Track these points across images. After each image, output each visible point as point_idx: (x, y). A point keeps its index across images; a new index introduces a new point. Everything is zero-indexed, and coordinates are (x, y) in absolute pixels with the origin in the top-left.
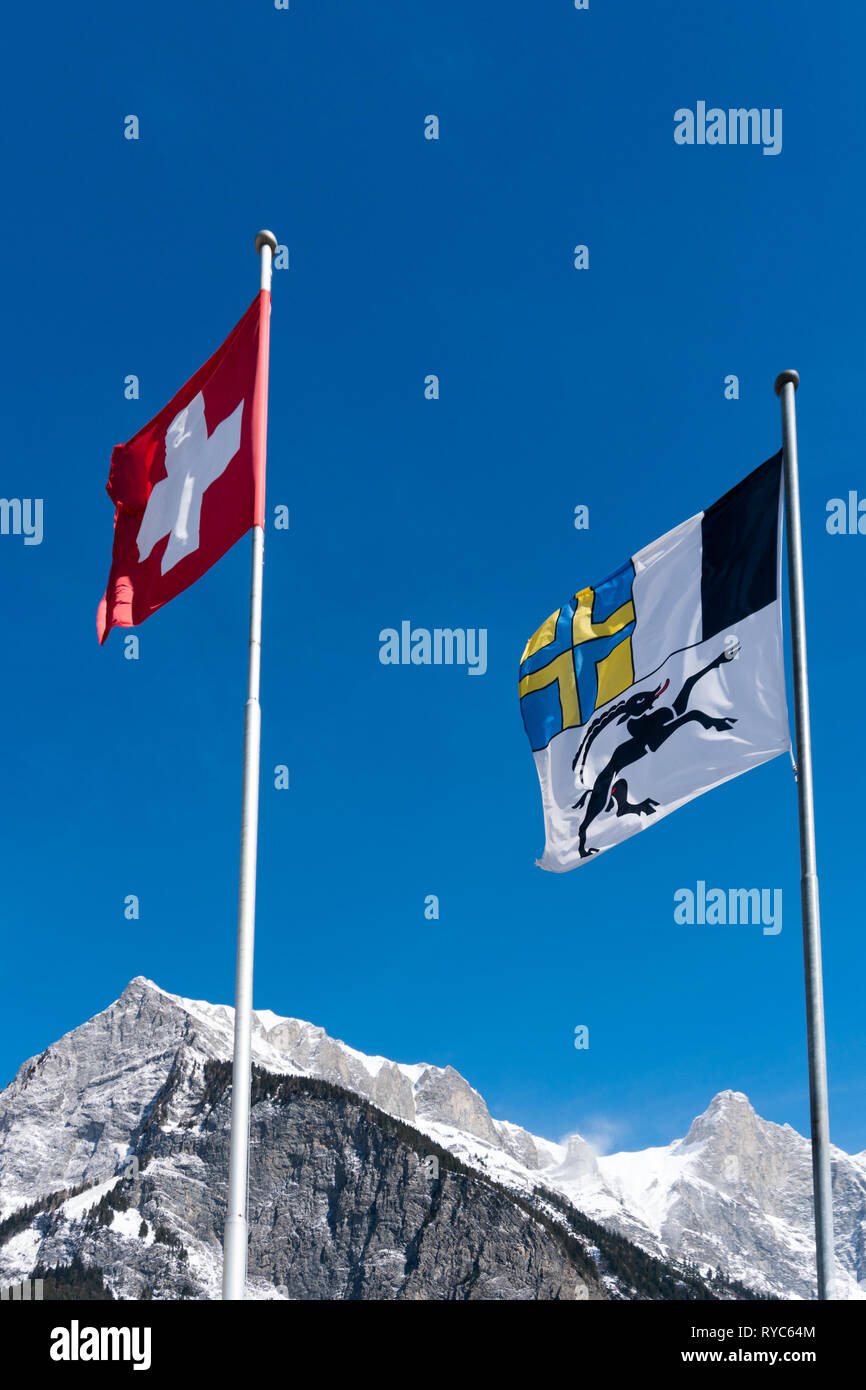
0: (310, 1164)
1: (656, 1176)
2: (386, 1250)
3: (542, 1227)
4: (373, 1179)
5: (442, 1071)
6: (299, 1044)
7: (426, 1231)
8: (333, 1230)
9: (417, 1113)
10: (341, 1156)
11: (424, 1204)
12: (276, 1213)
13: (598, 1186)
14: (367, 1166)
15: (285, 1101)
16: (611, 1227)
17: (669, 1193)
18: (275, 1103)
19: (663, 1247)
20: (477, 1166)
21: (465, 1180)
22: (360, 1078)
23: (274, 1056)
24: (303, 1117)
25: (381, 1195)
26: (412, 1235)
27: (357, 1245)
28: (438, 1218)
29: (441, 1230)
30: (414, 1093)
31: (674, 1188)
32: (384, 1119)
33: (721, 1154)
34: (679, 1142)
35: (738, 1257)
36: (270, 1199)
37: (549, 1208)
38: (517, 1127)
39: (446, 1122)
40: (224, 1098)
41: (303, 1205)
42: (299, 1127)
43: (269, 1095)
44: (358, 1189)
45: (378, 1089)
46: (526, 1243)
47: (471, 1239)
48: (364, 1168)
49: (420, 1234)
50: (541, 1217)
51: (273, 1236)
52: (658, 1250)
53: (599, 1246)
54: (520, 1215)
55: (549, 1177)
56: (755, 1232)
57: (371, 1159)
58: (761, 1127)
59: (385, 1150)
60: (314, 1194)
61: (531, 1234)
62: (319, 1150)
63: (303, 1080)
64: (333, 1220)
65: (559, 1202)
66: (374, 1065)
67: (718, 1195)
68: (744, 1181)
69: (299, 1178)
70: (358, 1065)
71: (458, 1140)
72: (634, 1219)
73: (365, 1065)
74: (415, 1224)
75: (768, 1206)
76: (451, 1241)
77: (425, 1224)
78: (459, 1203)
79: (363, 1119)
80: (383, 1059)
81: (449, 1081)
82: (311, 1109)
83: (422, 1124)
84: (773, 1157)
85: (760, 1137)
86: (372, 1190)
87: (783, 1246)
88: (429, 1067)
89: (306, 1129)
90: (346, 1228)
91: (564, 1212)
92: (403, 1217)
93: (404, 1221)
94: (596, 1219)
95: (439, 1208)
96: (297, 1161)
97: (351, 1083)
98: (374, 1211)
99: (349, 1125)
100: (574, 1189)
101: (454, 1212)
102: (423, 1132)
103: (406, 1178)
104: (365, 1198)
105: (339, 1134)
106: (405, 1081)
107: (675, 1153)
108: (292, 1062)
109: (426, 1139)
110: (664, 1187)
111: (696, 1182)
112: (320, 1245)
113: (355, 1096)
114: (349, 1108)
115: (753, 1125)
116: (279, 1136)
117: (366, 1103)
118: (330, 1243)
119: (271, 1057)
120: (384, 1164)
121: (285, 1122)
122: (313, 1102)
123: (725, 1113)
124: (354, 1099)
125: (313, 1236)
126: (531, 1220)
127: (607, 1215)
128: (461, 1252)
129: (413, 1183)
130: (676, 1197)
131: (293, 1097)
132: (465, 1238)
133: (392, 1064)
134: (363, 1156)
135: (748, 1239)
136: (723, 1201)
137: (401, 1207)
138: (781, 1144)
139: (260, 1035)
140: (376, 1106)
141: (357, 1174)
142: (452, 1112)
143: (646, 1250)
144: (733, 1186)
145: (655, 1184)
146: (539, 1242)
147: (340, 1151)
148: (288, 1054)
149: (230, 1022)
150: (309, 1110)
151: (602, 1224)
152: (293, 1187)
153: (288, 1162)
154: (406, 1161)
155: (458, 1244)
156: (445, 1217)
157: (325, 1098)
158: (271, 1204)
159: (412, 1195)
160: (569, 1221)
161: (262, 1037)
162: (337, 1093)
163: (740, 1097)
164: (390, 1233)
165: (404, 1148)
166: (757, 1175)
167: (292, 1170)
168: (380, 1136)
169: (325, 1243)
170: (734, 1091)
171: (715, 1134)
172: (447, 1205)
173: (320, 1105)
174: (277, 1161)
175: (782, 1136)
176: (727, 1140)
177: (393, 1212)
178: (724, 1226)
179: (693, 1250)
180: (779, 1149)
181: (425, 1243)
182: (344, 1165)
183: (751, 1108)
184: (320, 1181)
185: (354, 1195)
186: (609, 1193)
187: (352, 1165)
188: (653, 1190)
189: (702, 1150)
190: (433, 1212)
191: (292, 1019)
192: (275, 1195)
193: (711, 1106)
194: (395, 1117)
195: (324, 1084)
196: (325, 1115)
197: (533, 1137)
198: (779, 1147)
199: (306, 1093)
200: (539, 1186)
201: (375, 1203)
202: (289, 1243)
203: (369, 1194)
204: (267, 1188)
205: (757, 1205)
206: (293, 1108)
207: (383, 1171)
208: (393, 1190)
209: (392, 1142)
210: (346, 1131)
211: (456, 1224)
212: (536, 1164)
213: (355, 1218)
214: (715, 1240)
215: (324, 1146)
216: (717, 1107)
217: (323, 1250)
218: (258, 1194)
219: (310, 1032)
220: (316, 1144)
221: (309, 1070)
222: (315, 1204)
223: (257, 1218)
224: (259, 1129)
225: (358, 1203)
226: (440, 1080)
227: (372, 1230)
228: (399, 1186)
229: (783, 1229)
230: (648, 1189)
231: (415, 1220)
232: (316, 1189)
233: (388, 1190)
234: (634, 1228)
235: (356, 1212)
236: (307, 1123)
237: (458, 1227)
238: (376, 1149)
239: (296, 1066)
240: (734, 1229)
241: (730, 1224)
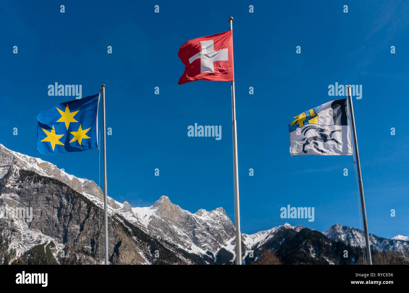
0: (52, 200)
1: (146, 214)
2: (74, 225)
3: (117, 223)
4: (71, 207)
5: (90, 181)
6: (49, 169)
7: (86, 221)
8: (59, 219)
9: (83, 191)
10: (61, 199)
11: (85, 214)
12: (42, 212)
13: (132, 215)
14: (69, 203)
15: (45, 183)
16: (135, 225)
17: (149, 218)
18: (41, 183)
19: (148, 231)
20: (100, 206)
21: (97, 210)
22: (67, 180)
23: (41, 171)
24: (50, 188)
25: (73, 211)
26: (82, 222)
27: (66, 223)
28: (89, 218)
29: (90, 221)
30: (82, 186)
31: (151, 217)
32: (74, 192)
33: (162, 210)
34: (152, 206)
35: (166, 235)
36: (40, 208)
37: (119, 219)
38: (111, 198)
39: (91, 194)
40: (25, 180)
41: (50, 211)
42: (49, 191)
43: (40, 181)
44: (66, 209)
45: (72, 183)
46: (113, 227)
47: (98, 225)
48: (68, 203)
49: (84, 222)
50: (117, 221)
51: (41, 218)
52: (146, 231)
53: (132, 229)
54: (111, 220)
55: (119, 211)
56: (170, 229)
57: (70, 201)
58: (172, 205)
59: (74, 199)
60: (53, 209)
61: (114, 225)
62: (55, 197)
63: (50, 178)
64: (59, 216)
65: (122, 217)
66: (71, 177)
67: (161, 220)
68: (168, 217)
69: (49, 204)
70: (66, 176)
71: (95, 199)
72: (141, 223)
73: (68, 177)
74: (82, 219)
75: (173, 224)
76: (93, 224)
77: (85, 219)
78: (95, 215)
79: (68, 191)
80: (74, 176)
81: (92, 184)
82: (53, 186)
83: (84, 194)
84: (175, 213)
85: (172, 207)
86: (70, 209)
87: (177, 233)
88: (87, 180)
89: (51, 191)
90: (63, 218)
91: (123, 220)
92: (79, 217)
93: (79, 218)
94: (131, 222)
95: (89, 216)
96: (48, 199)
97: (64, 181)
98: (71, 215)
99: (64, 192)
100: (125, 215)
101: (94, 217)
102: (85, 196)
103: (80, 207)
104: (68, 211)
105: (61, 194)
106: (80, 182)
107: (151, 209)
108: (47, 173)
109: (86, 198)
110: (148, 217)
111: (156, 216)
112: (55, 222)
113: (66, 184)
114: (64, 187)
115: (170, 205)
116: (42, 192)
117: (69, 187)
118: (58, 222)
119: (40, 171)
120: (74, 203)
121: (45, 189)
122: (53, 184)
123: (163, 201)
124: (65, 185)
125: (53, 220)
126: (114, 221)
127: (134, 222)
128: (95, 228)
129: (82, 209)
130: (151, 219)
131: (47, 182)
132: (96, 224)
133: (76, 178)
134: (68, 200)
135: (168, 230)
136: (162, 221)
137: (79, 215)
138: (176, 209)
139: (37, 164)
140: (72, 188)
141: (66, 205)
142: (93, 192)
143: (143, 231)
144: (165, 218)
145: (146, 215)
146: (117, 227)
147: (61, 198)
148: (46, 171)
149: (28, 160)
150: (52, 186)
151: (133, 224)
152: (47, 206)
153: (45, 199)
154: (80, 203)
155: (95, 225)
156: (91, 218)
157: (57, 184)
158: (40, 210)
159: (82, 212)
160: (124, 222)
161: (37, 165)
162: (60, 183)
163: (167, 197)
164: (75, 221)
165: (80, 200)
166: (171, 216)
167: (46, 202)
168: (73, 196)
169: (56, 222)
170: (166, 196)
171: (161, 205)
172: (92, 215)
173: (55, 185)
174: (42, 199)
175: (177, 208)
176: (163, 207)
177: (76, 216)
178: (163, 227)
179: (155, 232)
180: (176, 211)
181: (85, 224)
182: (62, 202)
183: (169, 200)
184: (55, 205)
185: (65, 210)
186: (135, 217)
187: (65, 202)
188: (146, 217)
189: (157, 209)
190: (88, 217)
191: (47, 162)
192: (41, 208)
193: (160, 199)
194: (77, 191)
195: (56, 180)
196: (56, 188)
197: (115, 201)
198: (176, 210)
199: (51, 182)
200: (116, 213)
201: (71, 213)
202: (45, 221)
203: (69, 210)
204: (39, 206)
205: (170, 223)
206: (47, 185)
207: (74, 205)
208: (76, 210)
209: (77, 198)
210: (63, 193)
211: (94, 220)
212: (116, 207)
213: (65, 216)
214: (160, 230)
215: (56, 197)
216: (161, 199)
217: (56, 223)
218: (36, 207)
219: (52, 166)
220: (54, 195)
221: (52, 176)
222: (54, 211)
223: (36, 213)
224: (37, 189)
225: (66, 212)
226: (90, 183)
227: (70, 219)
228: (78, 209)
229: (177, 229)
230: (144, 217)
231: (83, 218)
232: (54, 207)
233: (75, 210)
234: (141, 226)
235: (65, 214)
236: (51, 190)
237: (95, 221)
238: (71, 199)
239: (48, 174)
240: (165, 228)
241: (164, 227)
